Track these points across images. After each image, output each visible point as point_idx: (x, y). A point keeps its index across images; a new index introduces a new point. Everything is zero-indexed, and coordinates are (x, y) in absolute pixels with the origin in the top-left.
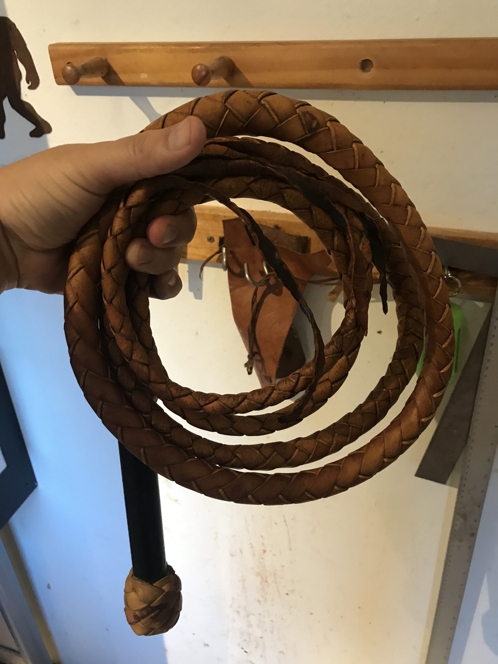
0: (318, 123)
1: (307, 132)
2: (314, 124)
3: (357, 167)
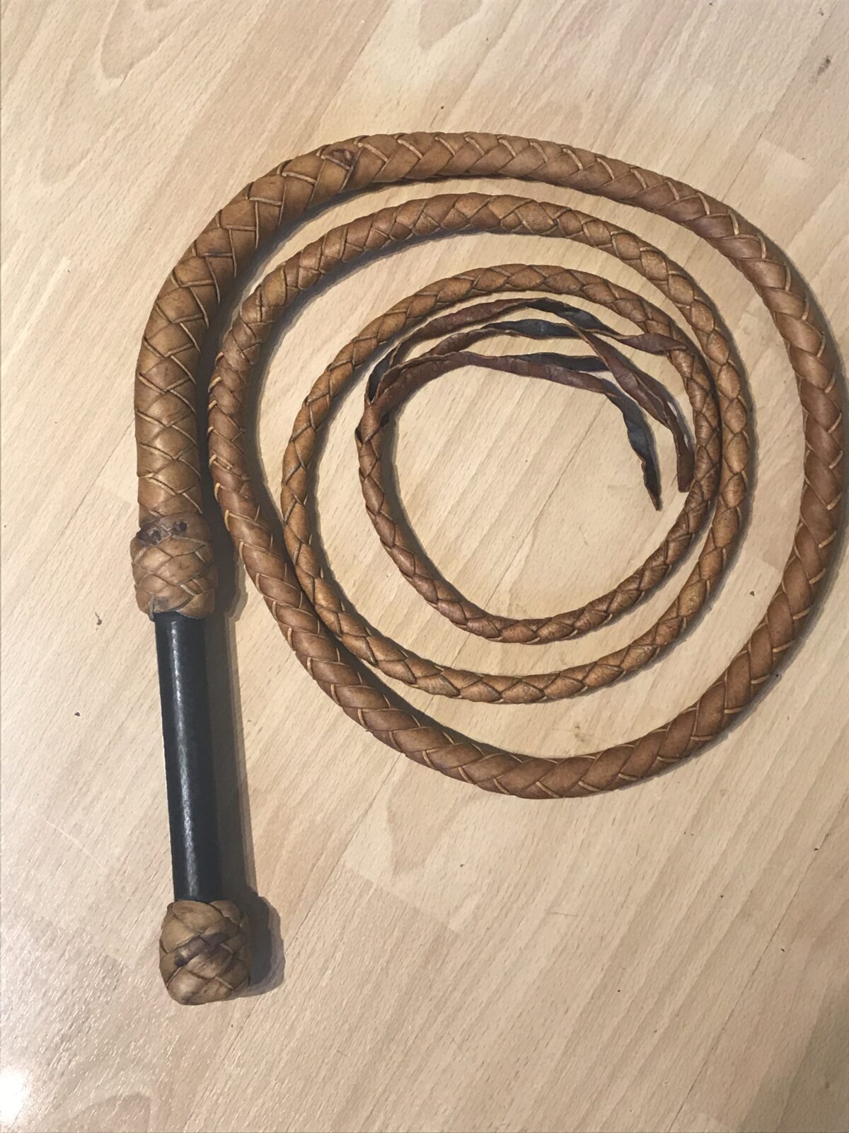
0: (351, 153)
3: (420, 156)
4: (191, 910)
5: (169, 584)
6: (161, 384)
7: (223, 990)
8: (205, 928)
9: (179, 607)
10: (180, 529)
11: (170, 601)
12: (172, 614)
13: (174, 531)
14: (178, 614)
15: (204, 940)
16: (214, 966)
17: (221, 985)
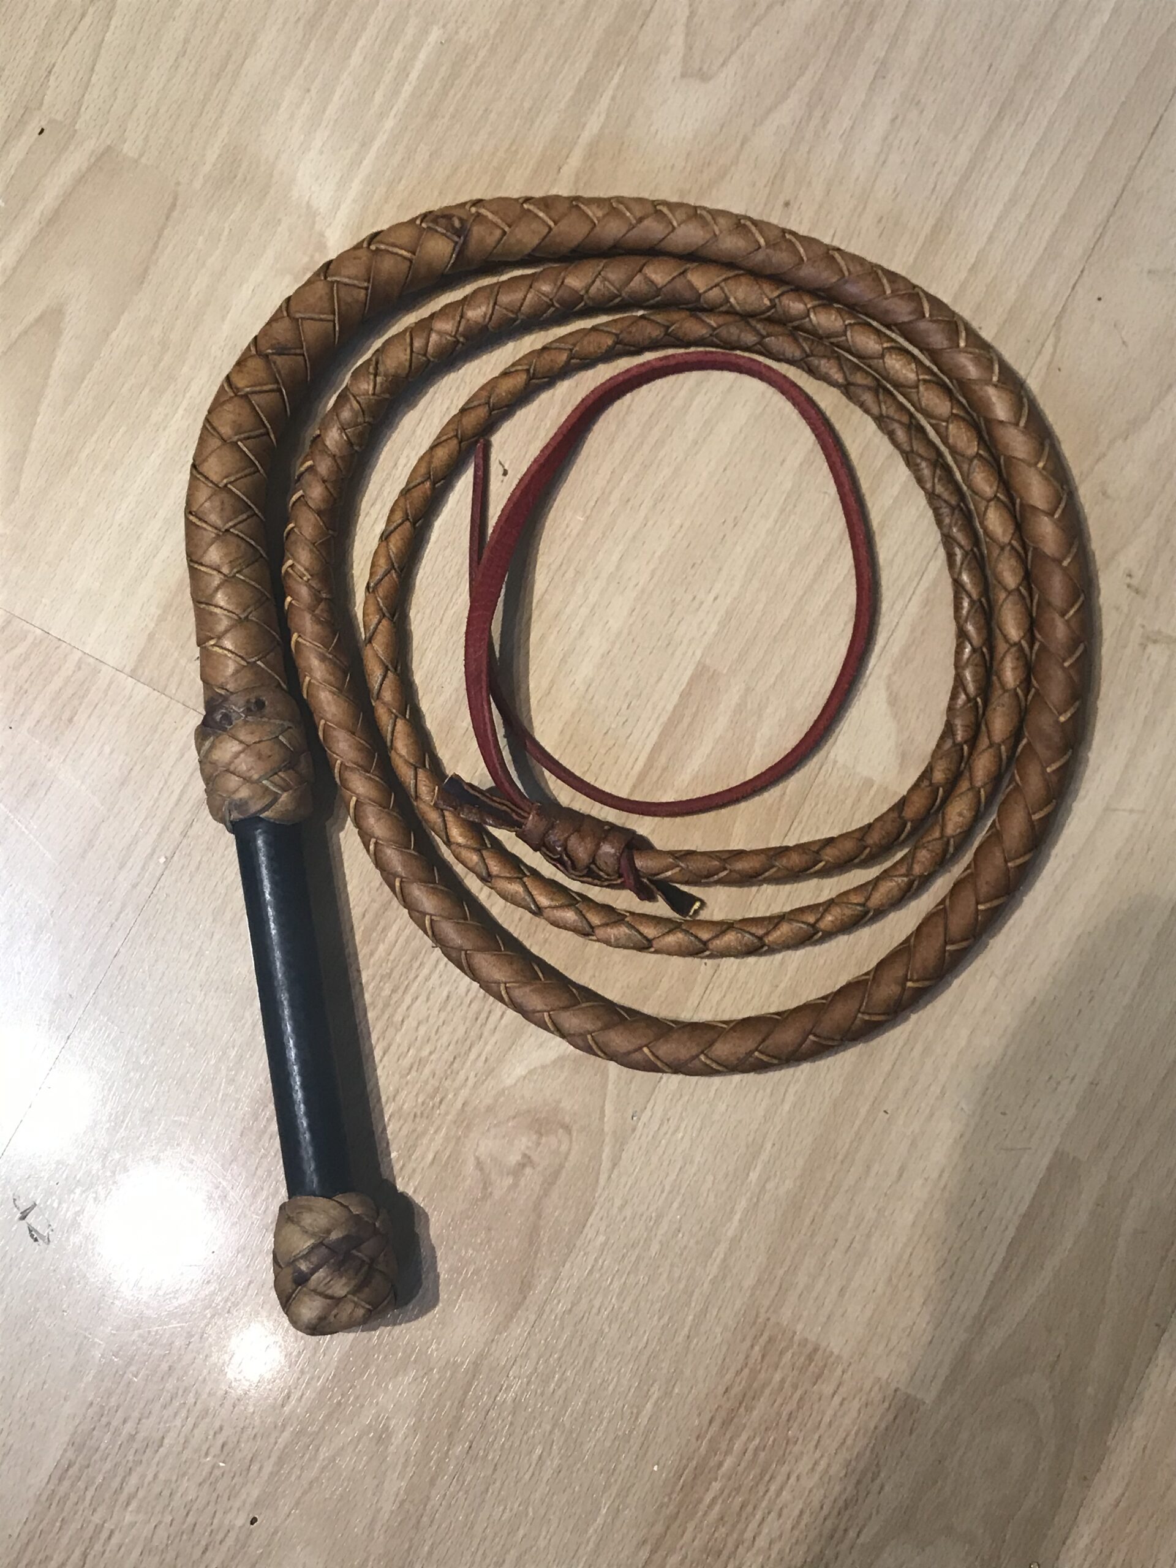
0: (461, 220)
1: (456, 239)
2: (457, 224)
3: (552, 224)
4: (310, 1209)
5: (247, 780)
6: (219, 523)
7: (360, 1312)
8: (328, 1232)
9: (264, 810)
10: (256, 707)
11: (251, 803)
12: (255, 820)
13: (248, 711)
14: (262, 820)
15: (327, 1247)
16: (344, 1280)
17: (356, 1305)
